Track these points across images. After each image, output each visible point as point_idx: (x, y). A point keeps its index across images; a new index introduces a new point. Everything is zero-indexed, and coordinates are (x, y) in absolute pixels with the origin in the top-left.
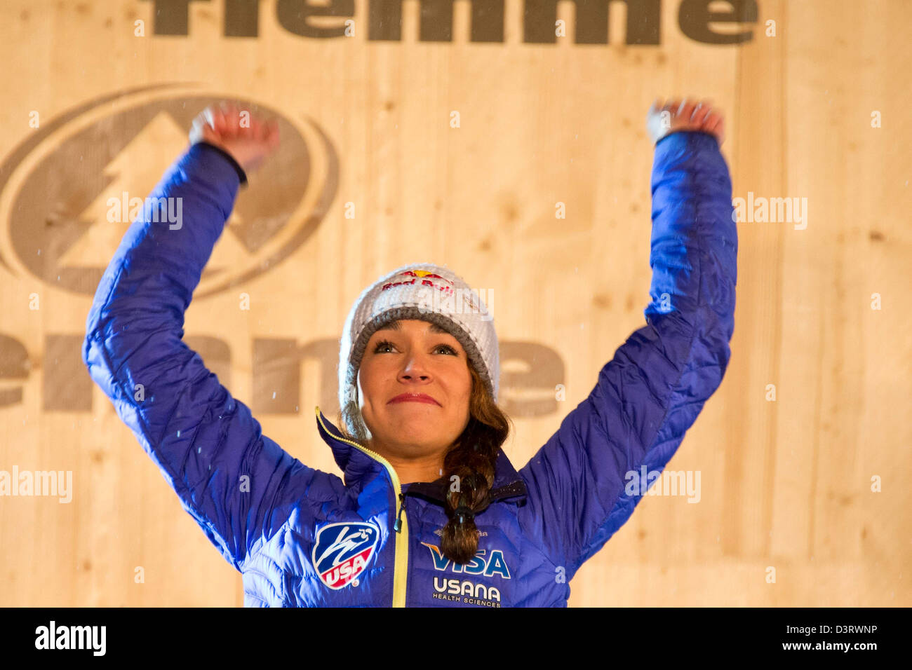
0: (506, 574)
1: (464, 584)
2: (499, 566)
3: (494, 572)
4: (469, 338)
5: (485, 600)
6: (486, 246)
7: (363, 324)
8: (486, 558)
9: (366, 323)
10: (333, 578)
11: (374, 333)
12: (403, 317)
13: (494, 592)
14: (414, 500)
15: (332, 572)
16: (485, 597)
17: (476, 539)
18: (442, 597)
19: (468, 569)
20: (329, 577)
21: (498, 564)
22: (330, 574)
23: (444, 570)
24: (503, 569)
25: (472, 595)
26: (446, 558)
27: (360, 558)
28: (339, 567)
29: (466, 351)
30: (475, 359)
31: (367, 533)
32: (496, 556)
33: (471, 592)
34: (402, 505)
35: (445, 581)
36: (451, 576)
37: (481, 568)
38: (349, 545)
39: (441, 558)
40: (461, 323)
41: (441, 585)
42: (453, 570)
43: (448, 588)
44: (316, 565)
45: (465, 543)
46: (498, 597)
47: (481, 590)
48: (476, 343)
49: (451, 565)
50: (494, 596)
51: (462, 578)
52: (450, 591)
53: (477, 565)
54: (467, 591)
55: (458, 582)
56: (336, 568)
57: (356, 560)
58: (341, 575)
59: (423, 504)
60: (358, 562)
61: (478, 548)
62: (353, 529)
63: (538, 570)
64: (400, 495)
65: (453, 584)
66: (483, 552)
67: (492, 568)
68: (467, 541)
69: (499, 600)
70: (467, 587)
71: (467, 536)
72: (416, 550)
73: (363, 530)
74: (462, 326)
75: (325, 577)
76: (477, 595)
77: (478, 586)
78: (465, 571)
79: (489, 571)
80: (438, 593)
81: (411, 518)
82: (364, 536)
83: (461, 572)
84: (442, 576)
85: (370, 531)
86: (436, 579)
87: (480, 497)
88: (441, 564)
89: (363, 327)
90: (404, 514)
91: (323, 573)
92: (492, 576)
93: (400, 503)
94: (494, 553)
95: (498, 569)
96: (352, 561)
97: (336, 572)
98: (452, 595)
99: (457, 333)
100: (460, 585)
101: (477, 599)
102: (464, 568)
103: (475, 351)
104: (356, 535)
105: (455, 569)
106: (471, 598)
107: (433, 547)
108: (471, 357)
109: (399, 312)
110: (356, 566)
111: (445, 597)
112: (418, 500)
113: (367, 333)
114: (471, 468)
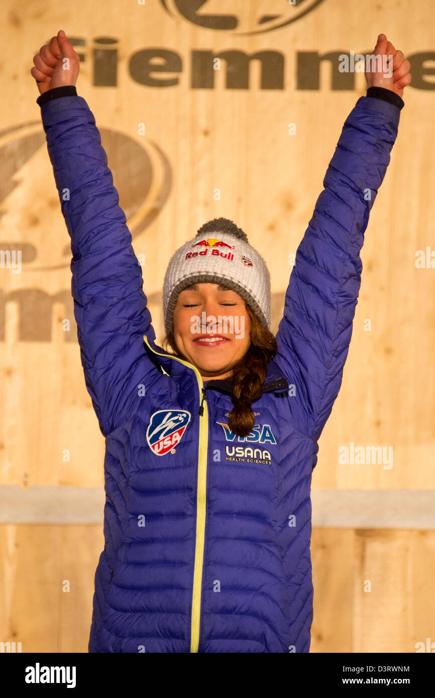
0: (273, 441)
1: (247, 449)
2: (269, 436)
3: (265, 440)
4: (245, 291)
5: (260, 460)
6: (272, 228)
7: (173, 286)
8: (260, 431)
9: (175, 285)
10: (159, 448)
11: (180, 292)
12: (200, 282)
13: (266, 454)
14: (212, 392)
15: (159, 443)
16: (261, 458)
17: (253, 419)
18: (232, 459)
19: (249, 439)
20: (156, 446)
21: (268, 435)
22: (157, 445)
23: (232, 441)
24: (271, 438)
25: (252, 457)
26: (233, 433)
27: (177, 434)
28: (163, 440)
29: (244, 300)
30: (251, 304)
31: (183, 417)
32: (266, 429)
33: (251, 455)
34: (203, 396)
35: (233, 448)
36: (237, 445)
37: (257, 438)
38: (171, 425)
39: (231, 432)
40: (239, 282)
41: (231, 451)
42: (239, 441)
43: (236, 453)
44: (148, 439)
45: (245, 422)
46: (269, 457)
47: (258, 453)
48: (251, 293)
49: (237, 437)
50: (267, 457)
51: (245, 445)
52: (237, 455)
53: (255, 436)
54: (249, 454)
55: (242, 448)
56: (161, 441)
57: (174, 436)
58: (164, 445)
59: (217, 394)
60: (176, 437)
61: (254, 424)
62: (174, 414)
63: (292, 436)
64: (202, 389)
65: (239, 450)
66: (258, 426)
67: (264, 437)
68: (246, 421)
69: (270, 459)
70: (249, 452)
71: (246, 416)
72: (213, 427)
73: (181, 415)
74: (240, 284)
75: (153, 447)
76: (255, 457)
77: (257, 450)
78: (246, 441)
79: (262, 440)
80: (229, 457)
81: (210, 405)
82: (181, 419)
83: (244, 441)
84: (231, 445)
85: (185, 415)
86: (227, 448)
87: (255, 389)
88: (230, 437)
89: (174, 287)
90: (205, 402)
91: (153, 444)
92: (264, 443)
93: (203, 395)
94: (265, 427)
95: (267, 438)
96: (171, 436)
97: (161, 444)
98: (238, 458)
99: (237, 290)
100: (244, 450)
101: (255, 459)
102: (246, 439)
103: (251, 298)
104: (175, 418)
105: (240, 440)
106: (252, 458)
107: (225, 425)
108: (249, 303)
109: (197, 278)
110: (174, 440)
111: (234, 459)
112: (214, 391)
113: (177, 292)
114: (249, 370)
